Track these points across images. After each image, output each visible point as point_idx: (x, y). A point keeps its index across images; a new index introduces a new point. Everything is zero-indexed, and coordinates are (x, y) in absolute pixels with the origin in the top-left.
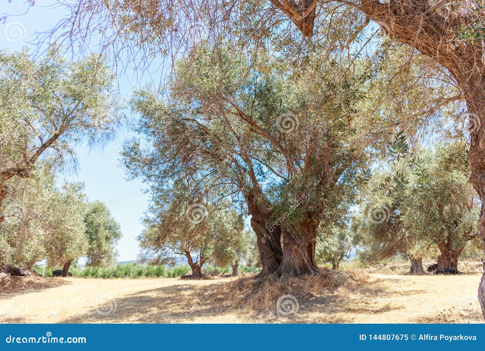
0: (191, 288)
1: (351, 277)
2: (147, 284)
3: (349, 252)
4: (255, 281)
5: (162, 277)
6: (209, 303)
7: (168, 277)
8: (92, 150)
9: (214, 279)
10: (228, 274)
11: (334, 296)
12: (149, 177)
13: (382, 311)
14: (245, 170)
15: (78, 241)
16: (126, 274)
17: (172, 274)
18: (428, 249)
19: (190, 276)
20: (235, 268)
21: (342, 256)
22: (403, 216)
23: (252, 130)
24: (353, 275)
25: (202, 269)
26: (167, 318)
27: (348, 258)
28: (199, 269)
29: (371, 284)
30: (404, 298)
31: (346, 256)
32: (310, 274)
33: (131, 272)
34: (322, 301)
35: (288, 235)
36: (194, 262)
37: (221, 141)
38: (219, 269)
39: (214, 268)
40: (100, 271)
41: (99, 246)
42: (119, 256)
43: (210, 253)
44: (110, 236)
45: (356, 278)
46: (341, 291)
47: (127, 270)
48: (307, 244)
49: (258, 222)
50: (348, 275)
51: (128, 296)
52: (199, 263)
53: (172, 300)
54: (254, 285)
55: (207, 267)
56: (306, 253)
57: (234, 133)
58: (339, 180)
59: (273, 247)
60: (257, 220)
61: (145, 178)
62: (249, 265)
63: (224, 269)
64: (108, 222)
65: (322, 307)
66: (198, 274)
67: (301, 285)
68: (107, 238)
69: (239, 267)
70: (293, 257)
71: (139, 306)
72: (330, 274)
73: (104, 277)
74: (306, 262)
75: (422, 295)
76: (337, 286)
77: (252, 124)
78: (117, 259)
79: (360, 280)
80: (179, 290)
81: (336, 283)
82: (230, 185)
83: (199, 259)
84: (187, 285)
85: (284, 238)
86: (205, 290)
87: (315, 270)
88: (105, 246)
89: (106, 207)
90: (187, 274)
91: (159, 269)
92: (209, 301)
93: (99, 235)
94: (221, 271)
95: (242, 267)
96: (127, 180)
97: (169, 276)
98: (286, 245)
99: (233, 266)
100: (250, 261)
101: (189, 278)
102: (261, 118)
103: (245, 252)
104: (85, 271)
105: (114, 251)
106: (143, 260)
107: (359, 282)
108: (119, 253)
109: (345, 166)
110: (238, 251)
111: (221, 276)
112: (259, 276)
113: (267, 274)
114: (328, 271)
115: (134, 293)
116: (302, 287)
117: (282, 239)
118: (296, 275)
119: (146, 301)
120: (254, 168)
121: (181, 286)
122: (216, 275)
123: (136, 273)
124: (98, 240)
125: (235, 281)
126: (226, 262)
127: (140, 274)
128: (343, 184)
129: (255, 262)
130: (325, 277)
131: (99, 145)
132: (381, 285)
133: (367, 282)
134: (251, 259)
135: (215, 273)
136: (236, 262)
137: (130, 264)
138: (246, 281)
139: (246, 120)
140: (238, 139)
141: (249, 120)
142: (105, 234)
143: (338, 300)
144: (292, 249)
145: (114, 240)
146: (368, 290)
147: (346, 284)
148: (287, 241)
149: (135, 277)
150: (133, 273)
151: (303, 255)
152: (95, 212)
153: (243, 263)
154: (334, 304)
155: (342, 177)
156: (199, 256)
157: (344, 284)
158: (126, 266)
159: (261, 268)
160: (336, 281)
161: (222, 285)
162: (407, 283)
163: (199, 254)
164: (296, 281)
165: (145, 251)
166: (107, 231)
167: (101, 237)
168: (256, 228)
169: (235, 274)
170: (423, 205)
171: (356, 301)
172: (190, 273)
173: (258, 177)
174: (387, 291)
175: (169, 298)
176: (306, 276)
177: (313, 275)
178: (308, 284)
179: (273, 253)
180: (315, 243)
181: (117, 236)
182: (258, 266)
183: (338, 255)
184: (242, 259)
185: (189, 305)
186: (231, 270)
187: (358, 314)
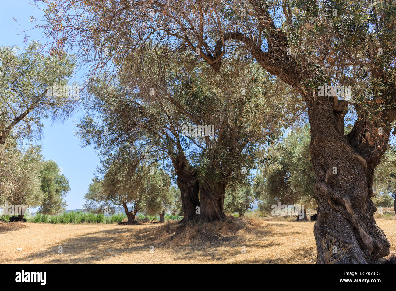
0: (129, 230)
1: (249, 223)
2: (92, 228)
3: (252, 204)
4: (178, 225)
5: (102, 223)
6: (143, 242)
7: (106, 223)
8: (54, 123)
9: (145, 225)
10: (156, 221)
11: (236, 236)
12: (99, 145)
13: (267, 246)
14: (173, 141)
15: (35, 193)
16: (71, 221)
17: (110, 221)
18: (309, 202)
19: (126, 222)
20: (162, 216)
21: (247, 207)
22: (291, 178)
23: (179, 112)
24: (250, 221)
25: (135, 216)
26: (112, 252)
27: (251, 209)
28: (133, 217)
29: (263, 227)
30: (284, 237)
31: (250, 207)
32: (220, 220)
33: (76, 219)
34: (227, 240)
35: (204, 191)
36: (129, 211)
37: (155, 119)
38: (149, 217)
39: (145, 216)
40: (49, 217)
41: (50, 197)
42: (67, 206)
43: (143, 204)
44: (60, 189)
45: (253, 224)
46: (241, 232)
47: (72, 217)
48: (218, 198)
49: (182, 181)
50: (246, 221)
51: (79, 237)
52: (134, 212)
53: (115, 239)
54: (178, 228)
55: (140, 215)
56: (217, 205)
57: (166, 113)
58: (243, 151)
59: (193, 200)
60: (181, 180)
61: (96, 145)
62: (174, 214)
63: (153, 217)
64: (58, 177)
65: (227, 244)
66: (132, 220)
67: (212, 228)
68: (57, 191)
69: (165, 216)
70: (207, 208)
71: (89, 244)
72: (234, 220)
73: (52, 222)
74: (217, 211)
75: (297, 235)
76: (238, 228)
77: (180, 108)
78: (65, 208)
79: (255, 224)
80: (119, 232)
81: (238, 227)
82: (161, 153)
83: (134, 209)
84: (125, 229)
85: (201, 193)
86: (140, 232)
87: (223, 218)
88: (55, 198)
89: (57, 166)
90: (123, 221)
91: (99, 217)
92: (143, 240)
93: (50, 188)
94: (151, 219)
95: (167, 216)
96: (82, 147)
97: (108, 222)
98: (202, 198)
99: (160, 215)
100: (174, 211)
101: (125, 223)
102: (187, 103)
103: (171, 204)
104: (36, 218)
105: (63, 201)
106: (88, 209)
107: (255, 226)
108: (67, 203)
109: (247, 142)
110: (165, 203)
111: (151, 222)
112: (181, 221)
113: (187, 220)
114: (233, 218)
115: (83, 234)
116: (213, 230)
117: (199, 194)
118: (209, 221)
119: (94, 241)
120: (180, 140)
121: (120, 229)
122: (147, 222)
123: (79, 220)
124: (49, 193)
125: (163, 226)
126: (155, 211)
127: (83, 221)
128: (246, 154)
129: (179, 211)
130: (230, 222)
131: (60, 120)
132: (269, 228)
133: (260, 227)
134: (176, 209)
135: (146, 220)
136: (163, 212)
137: (74, 213)
138: (172, 225)
139: (175, 104)
140: (169, 117)
141: (177, 104)
142: (55, 187)
143: (238, 239)
144: (207, 202)
145: (63, 192)
146: (261, 232)
147: (245, 228)
148: (203, 196)
149: (78, 223)
150: (77, 220)
151: (215, 206)
152: (47, 169)
153: (169, 213)
154: (235, 241)
155: (245, 149)
156: (134, 207)
157: (243, 228)
158: (71, 214)
159: (183, 217)
160: (238, 225)
161: (152, 228)
162: (288, 227)
163: (134, 205)
164: (209, 225)
165: (89, 202)
166: (57, 185)
167: (52, 190)
168: (180, 185)
169: (162, 221)
170: (305, 169)
171: (251, 240)
172: (126, 219)
173: (183, 147)
174: (274, 232)
175: (112, 238)
176: (216, 222)
177: (221, 221)
178: (217, 227)
179: (193, 205)
180: (224, 197)
181: (66, 189)
182: (180, 214)
183: (244, 207)
184: (168, 209)
185: (128, 243)
186: (158, 218)
187: (251, 248)
